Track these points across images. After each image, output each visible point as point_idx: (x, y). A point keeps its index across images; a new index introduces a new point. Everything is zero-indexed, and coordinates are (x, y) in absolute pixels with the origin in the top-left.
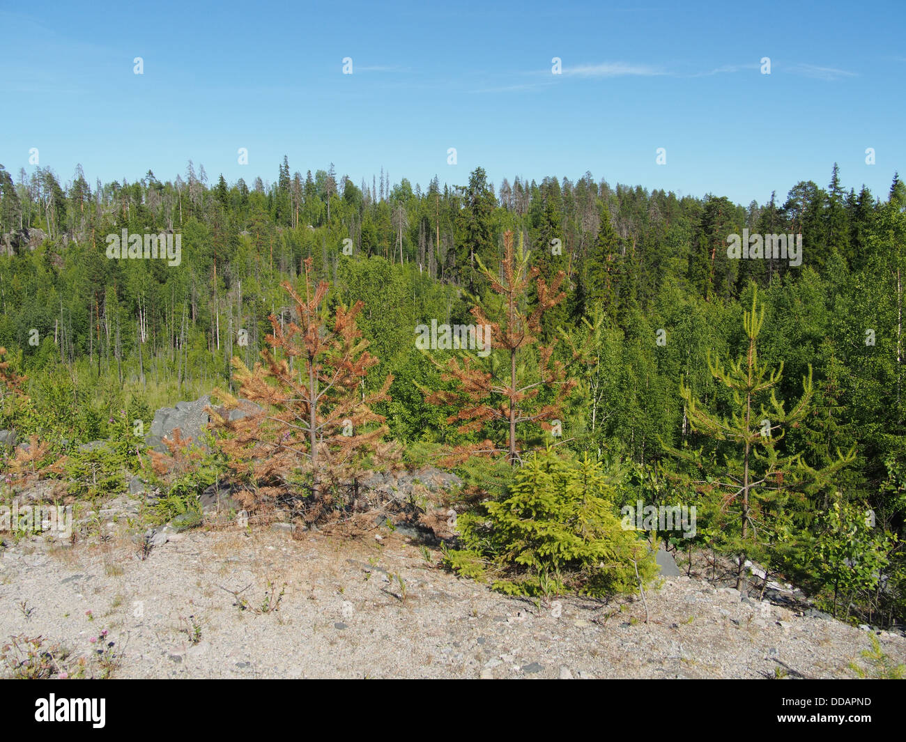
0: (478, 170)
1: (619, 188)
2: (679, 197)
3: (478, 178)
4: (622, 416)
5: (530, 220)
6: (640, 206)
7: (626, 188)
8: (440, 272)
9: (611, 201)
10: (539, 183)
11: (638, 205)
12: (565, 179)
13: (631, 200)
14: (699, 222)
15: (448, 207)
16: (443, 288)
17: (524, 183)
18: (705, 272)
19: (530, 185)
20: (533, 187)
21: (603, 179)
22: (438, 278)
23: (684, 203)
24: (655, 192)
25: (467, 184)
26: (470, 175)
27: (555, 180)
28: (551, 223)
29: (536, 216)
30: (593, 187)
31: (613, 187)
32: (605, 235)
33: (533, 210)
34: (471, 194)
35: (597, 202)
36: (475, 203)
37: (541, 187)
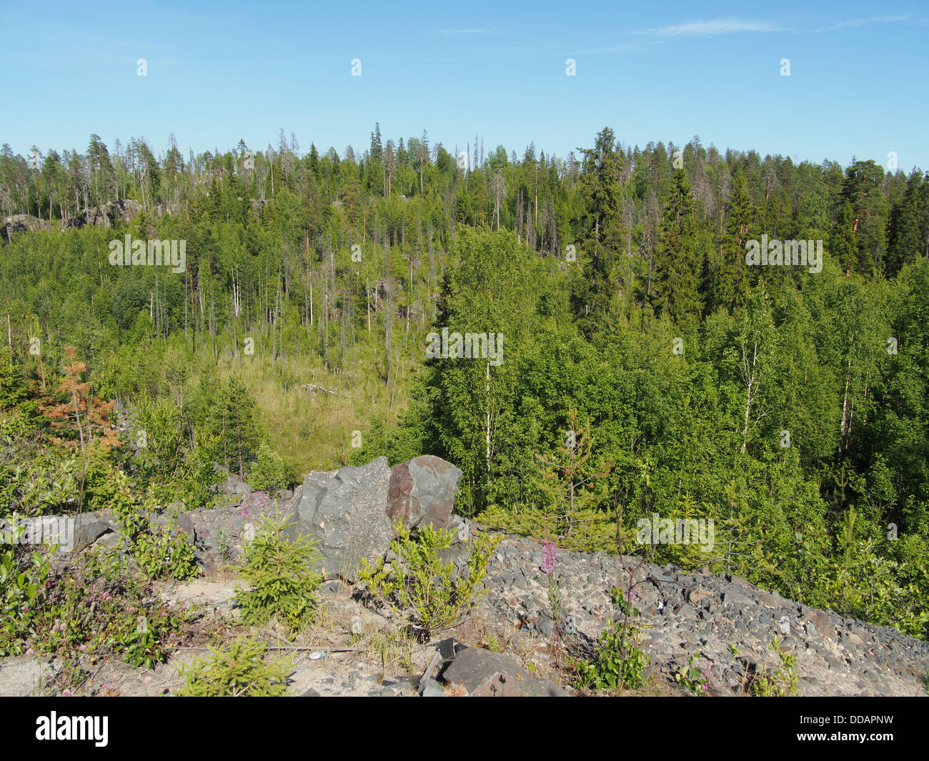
0: (606, 130)
1: (729, 153)
2: (796, 162)
3: (606, 138)
5: (633, 188)
6: (754, 173)
7: (736, 153)
8: (539, 245)
9: (721, 167)
10: (642, 148)
11: (753, 170)
12: (671, 144)
13: (744, 165)
14: (840, 189)
15: (547, 175)
16: (543, 261)
17: (627, 150)
18: (849, 246)
19: (633, 151)
20: (635, 153)
21: (712, 144)
22: (537, 250)
23: (804, 168)
24: (768, 158)
25: (592, 146)
27: (660, 144)
28: (682, 191)
29: (640, 184)
30: (701, 152)
31: (722, 153)
32: (739, 204)
33: (638, 178)
34: (597, 157)
35: (707, 168)
36: (602, 168)
37: (645, 153)
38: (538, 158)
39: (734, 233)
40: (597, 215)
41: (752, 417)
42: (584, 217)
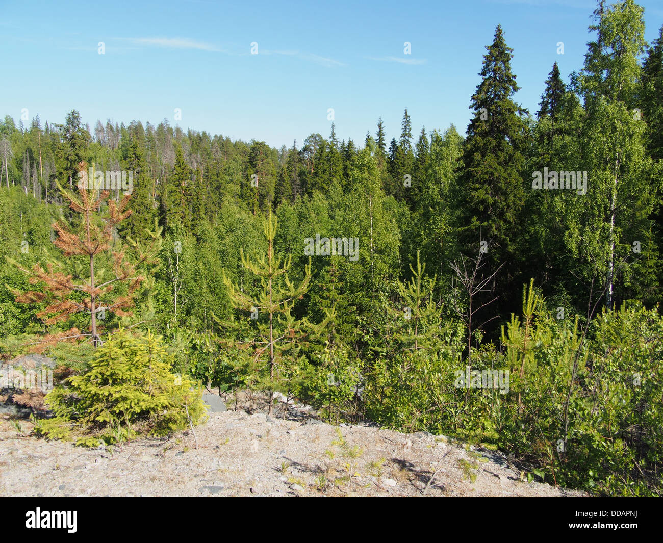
0: (73, 112)
1: (189, 132)
2: (233, 141)
3: (74, 119)
4: (197, 300)
5: (121, 153)
6: (206, 146)
7: (194, 132)
8: (44, 194)
9: (184, 141)
10: (127, 125)
11: (204, 145)
12: (148, 123)
13: (198, 141)
14: (247, 159)
15: (49, 141)
16: (48, 206)
17: (115, 125)
18: (252, 194)
19: (120, 126)
20: (122, 128)
22: (43, 198)
23: (236, 145)
24: (216, 136)
25: (64, 123)
26: (67, 116)
27: (139, 123)
28: (137, 157)
29: (126, 151)
30: (170, 130)
31: (185, 131)
32: (180, 166)
33: (123, 146)
34: (68, 130)
35: (173, 141)
36: (72, 138)
37: (129, 128)
38: (43, 127)
39: (178, 186)
40: (71, 172)
41: (180, 303)
42: (61, 174)
